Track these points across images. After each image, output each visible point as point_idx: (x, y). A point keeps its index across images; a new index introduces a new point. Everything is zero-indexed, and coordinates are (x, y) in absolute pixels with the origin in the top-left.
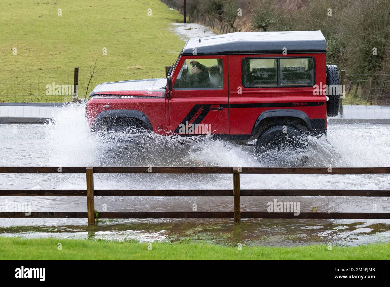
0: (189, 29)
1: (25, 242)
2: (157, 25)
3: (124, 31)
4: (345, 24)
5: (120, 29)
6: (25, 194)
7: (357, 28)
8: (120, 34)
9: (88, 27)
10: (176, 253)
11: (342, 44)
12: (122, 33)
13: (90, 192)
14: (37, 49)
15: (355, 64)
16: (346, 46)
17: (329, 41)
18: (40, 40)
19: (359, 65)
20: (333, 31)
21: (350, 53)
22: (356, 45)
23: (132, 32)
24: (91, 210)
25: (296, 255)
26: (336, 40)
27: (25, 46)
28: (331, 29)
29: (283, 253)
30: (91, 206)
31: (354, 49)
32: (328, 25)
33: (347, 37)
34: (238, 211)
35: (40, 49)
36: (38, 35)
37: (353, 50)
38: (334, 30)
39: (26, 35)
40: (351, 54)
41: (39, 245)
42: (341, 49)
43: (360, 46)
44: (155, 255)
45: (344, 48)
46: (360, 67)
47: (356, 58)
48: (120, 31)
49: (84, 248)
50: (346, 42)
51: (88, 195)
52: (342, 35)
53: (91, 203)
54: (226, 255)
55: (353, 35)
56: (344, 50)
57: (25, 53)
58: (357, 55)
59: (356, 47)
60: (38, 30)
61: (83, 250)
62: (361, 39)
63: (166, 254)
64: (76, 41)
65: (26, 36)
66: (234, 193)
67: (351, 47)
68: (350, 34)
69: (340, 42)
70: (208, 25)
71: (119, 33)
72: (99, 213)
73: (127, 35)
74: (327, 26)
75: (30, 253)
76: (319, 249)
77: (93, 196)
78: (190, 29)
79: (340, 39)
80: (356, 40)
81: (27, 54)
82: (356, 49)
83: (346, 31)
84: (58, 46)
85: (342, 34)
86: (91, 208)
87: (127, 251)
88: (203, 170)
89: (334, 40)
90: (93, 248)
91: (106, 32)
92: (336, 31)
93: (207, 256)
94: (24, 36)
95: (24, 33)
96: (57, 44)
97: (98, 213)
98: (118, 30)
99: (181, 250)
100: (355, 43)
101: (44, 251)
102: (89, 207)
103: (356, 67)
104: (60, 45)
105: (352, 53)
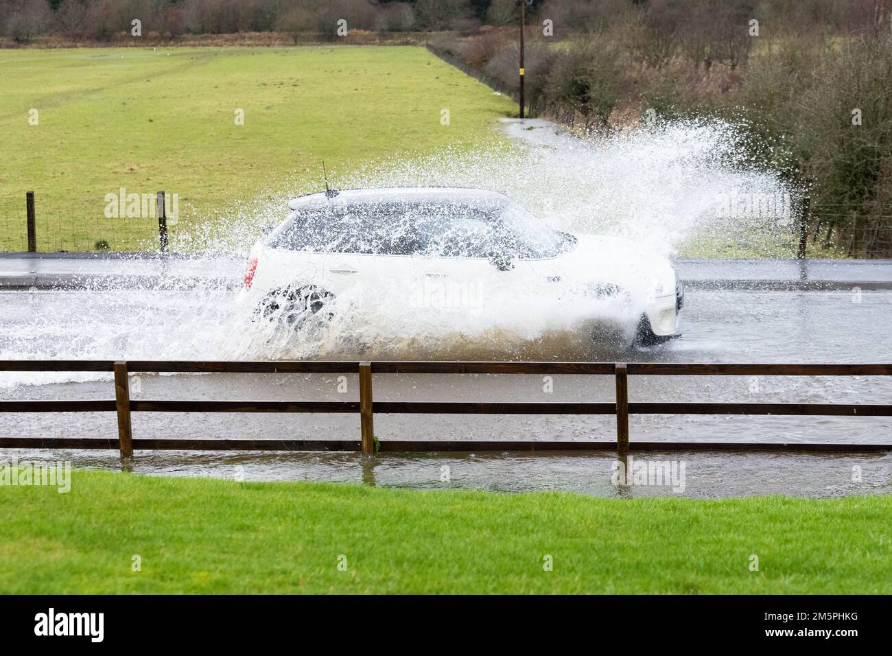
0: (529, 129)
1: (261, 485)
2: (473, 121)
3: (414, 132)
4: (808, 119)
5: (408, 128)
6: (254, 408)
7: (831, 125)
8: (408, 138)
9: (353, 126)
10: (523, 506)
11: (803, 152)
12: (411, 136)
13: (366, 404)
14: (264, 163)
15: (826, 188)
16: (811, 156)
17: (779, 147)
18: (269, 148)
19: (833, 189)
20: (786, 130)
21: (818, 168)
22: (829, 154)
23: (430, 133)
24: (367, 437)
25: (733, 509)
26: (792, 147)
27: (243, 159)
28: (783, 126)
29: (709, 507)
30: (367, 431)
31: (824, 161)
32: (777, 118)
33: (811, 140)
34: (624, 440)
35: (269, 163)
36: (266, 139)
37: (822, 163)
38: (788, 129)
39: (244, 139)
40: (818, 172)
41: (285, 491)
42: (800, 163)
43: (836, 157)
44: (486, 508)
45: (807, 159)
46: (836, 193)
47: (828, 178)
48: (407, 132)
49: (363, 496)
50: (809, 150)
51: (362, 411)
52: (803, 137)
53: (367, 425)
54: (610, 508)
55: (822, 138)
56: (805, 164)
57: (243, 170)
58: (830, 171)
59: (827, 159)
60: (266, 131)
61: (361, 499)
62: (836, 143)
63: (506, 506)
64: (332, 149)
65: (245, 141)
66: (617, 409)
67: (819, 159)
68: (817, 136)
69: (799, 150)
70: (563, 122)
71: (406, 136)
72: (382, 443)
73: (421, 139)
74: (776, 122)
75: (273, 501)
76: (773, 501)
77: (370, 413)
78: (531, 128)
79: (800, 144)
80: (826, 146)
81: (247, 173)
82: (828, 162)
83: (810, 131)
84: (301, 159)
85: (803, 135)
86: (367, 434)
87: (439, 502)
88: (562, 368)
89: (788, 146)
90: (379, 496)
91: (384, 134)
92: (793, 131)
93: (577, 510)
94: (242, 141)
95: (242, 136)
96: (299, 155)
97: (380, 442)
98: (405, 130)
99: (531, 500)
100: (827, 151)
101: (295, 499)
102: (365, 431)
103: (828, 193)
104: (305, 157)
105: (821, 169)
